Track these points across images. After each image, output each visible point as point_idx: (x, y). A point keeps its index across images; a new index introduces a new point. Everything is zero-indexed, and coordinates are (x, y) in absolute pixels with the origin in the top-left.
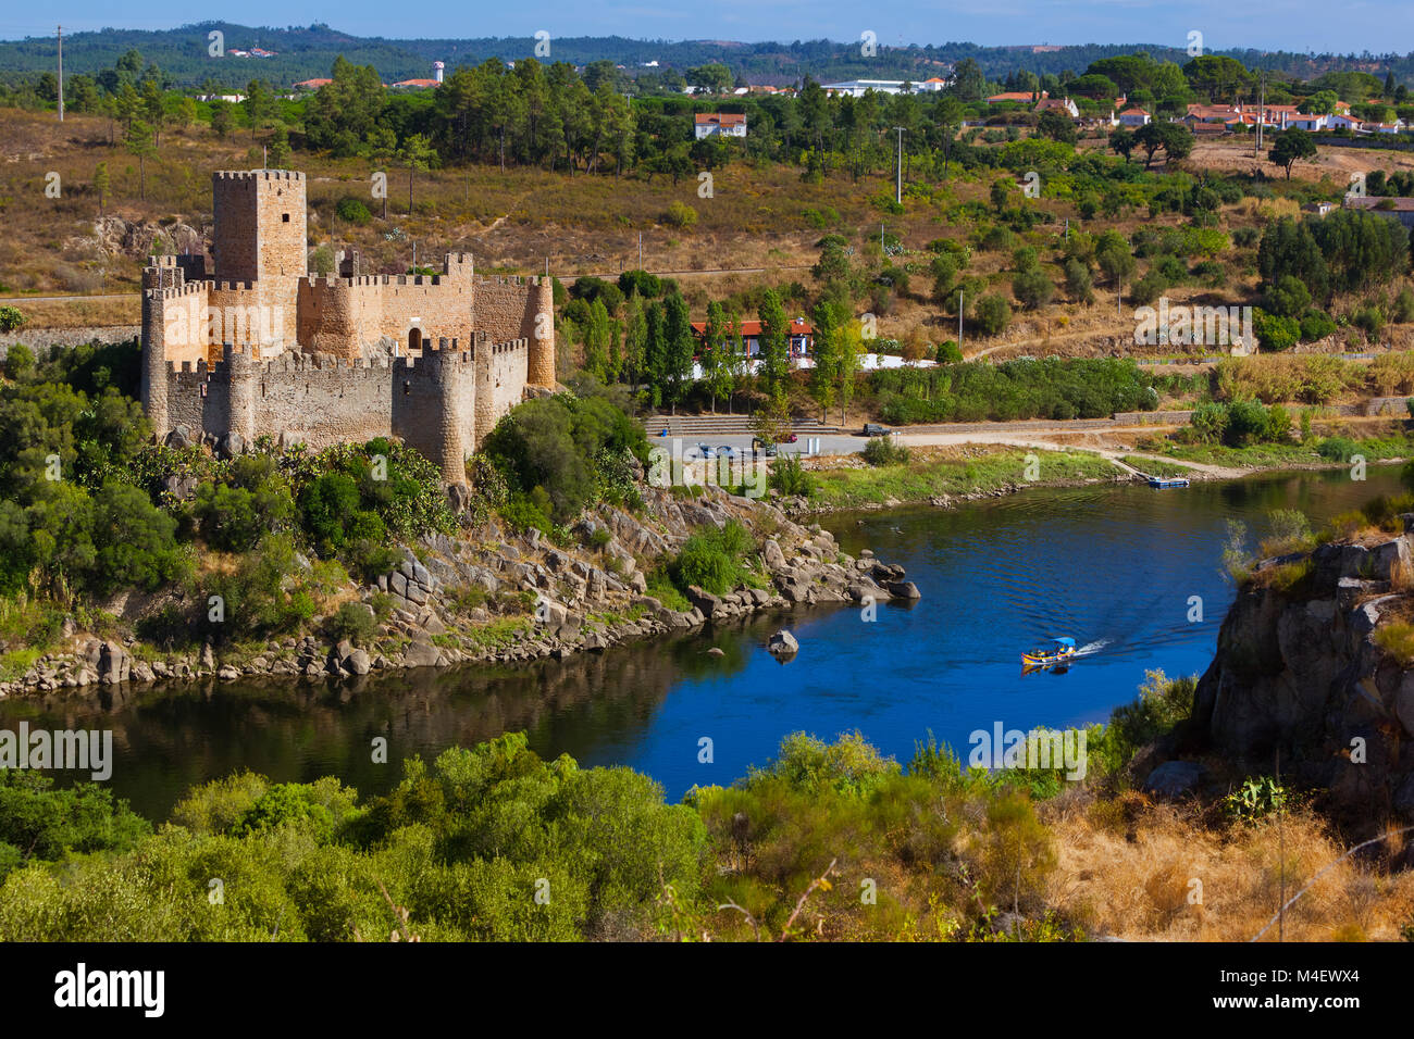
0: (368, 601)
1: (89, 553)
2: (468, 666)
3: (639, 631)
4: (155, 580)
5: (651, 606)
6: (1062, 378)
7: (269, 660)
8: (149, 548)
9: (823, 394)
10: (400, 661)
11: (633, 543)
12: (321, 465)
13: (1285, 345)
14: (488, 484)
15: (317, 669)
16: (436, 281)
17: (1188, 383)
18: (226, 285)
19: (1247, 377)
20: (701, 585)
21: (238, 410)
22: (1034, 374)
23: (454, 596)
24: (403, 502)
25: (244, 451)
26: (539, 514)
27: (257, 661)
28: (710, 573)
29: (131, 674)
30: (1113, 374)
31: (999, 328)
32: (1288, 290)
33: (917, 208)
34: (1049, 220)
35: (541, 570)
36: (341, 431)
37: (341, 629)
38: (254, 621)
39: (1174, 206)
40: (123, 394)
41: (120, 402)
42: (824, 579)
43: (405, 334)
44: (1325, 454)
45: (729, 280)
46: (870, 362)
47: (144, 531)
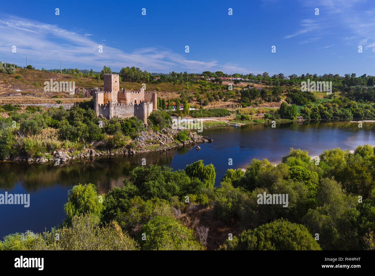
0: (134, 142)
1: (88, 135)
2: (150, 152)
3: (174, 147)
4: (99, 139)
5: (175, 143)
6: (217, 111)
7: (119, 152)
8: (98, 134)
9: (185, 113)
10: (140, 152)
11: (171, 133)
12: (124, 121)
13: (246, 107)
14: (150, 124)
15: (127, 153)
16: (139, 93)
17: (234, 112)
18: (107, 92)
19: (242, 111)
20: (182, 139)
21: (111, 112)
22: (213, 111)
23: (146, 141)
24: (138, 127)
25: (112, 118)
26: (158, 129)
27: (117, 152)
28: (183, 137)
29: (96, 155)
30: (224, 111)
31: (207, 104)
32: (246, 99)
33: (190, 89)
34: (209, 90)
35: (159, 137)
36: (127, 115)
37: (130, 147)
38: (115, 145)
39: (225, 89)
40: (91, 109)
41: (91, 110)
42: (198, 139)
43: (134, 101)
44: (254, 122)
45: (167, 98)
46: (191, 109)
47: (97, 131)
